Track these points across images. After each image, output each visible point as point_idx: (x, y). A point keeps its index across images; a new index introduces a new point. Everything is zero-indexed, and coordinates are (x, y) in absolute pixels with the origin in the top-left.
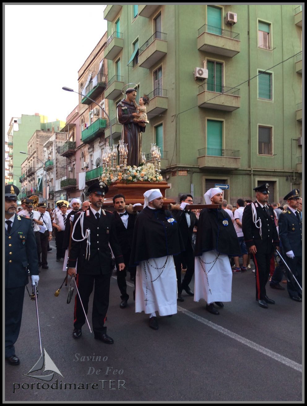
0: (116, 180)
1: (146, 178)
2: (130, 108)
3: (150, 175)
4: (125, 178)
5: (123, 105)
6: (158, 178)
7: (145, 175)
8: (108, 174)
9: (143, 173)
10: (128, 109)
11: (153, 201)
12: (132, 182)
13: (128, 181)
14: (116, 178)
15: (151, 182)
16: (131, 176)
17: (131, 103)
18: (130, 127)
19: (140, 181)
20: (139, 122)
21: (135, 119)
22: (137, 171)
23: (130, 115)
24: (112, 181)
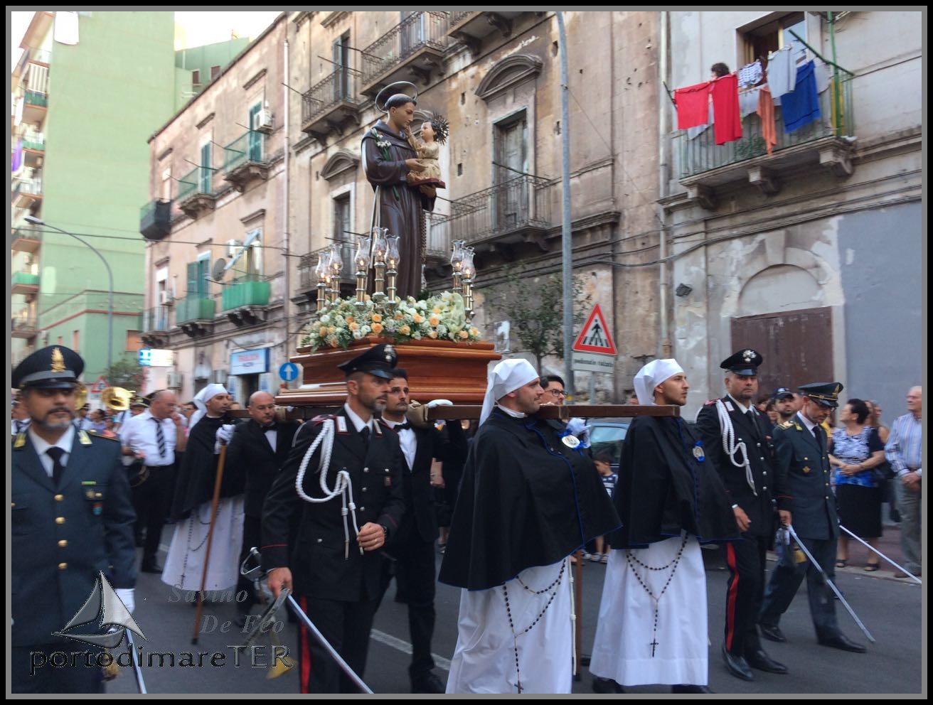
0: (368, 334)
1: (444, 331)
2: (398, 146)
3: (452, 323)
4: (391, 328)
5: (381, 136)
6: (471, 332)
7: (440, 323)
8: (339, 318)
9: (436, 316)
10: (393, 148)
12: (409, 340)
13: (398, 338)
14: (365, 329)
15: (455, 340)
16: (405, 325)
17: (399, 133)
18: (398, 195)
19: (429, 337)
20: (423, 184)
21: (412, 175)
22: (419, 311)
23: (399, 163)
24: (357, 334)
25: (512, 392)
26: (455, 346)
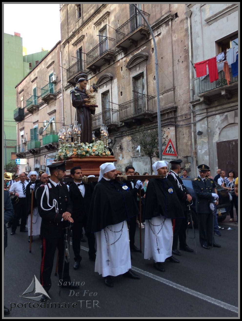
0: (72, 155)
1: (97, 153)
2: (82, 95)
3: (100, 150)
4: (79, 153)
5: (76, 92)
6: (107, 153)
7: (96, 151)
8: (64, 150)
9: (94, 148)
10: (80, 95)
11: (108, 173)
12: (85, 157)
13: (82, 156)
14: (71, 154)
15: (101, 156)
16: (84, 152)
17: (83, 90)
18: (82, 110)
19: (92, 155)
20: (90, 107)
21: (87, 104)
22: (89, 147)
23: (82, 100)
24: (68, 155)
25: (106, 173)
26: (101, 158)
